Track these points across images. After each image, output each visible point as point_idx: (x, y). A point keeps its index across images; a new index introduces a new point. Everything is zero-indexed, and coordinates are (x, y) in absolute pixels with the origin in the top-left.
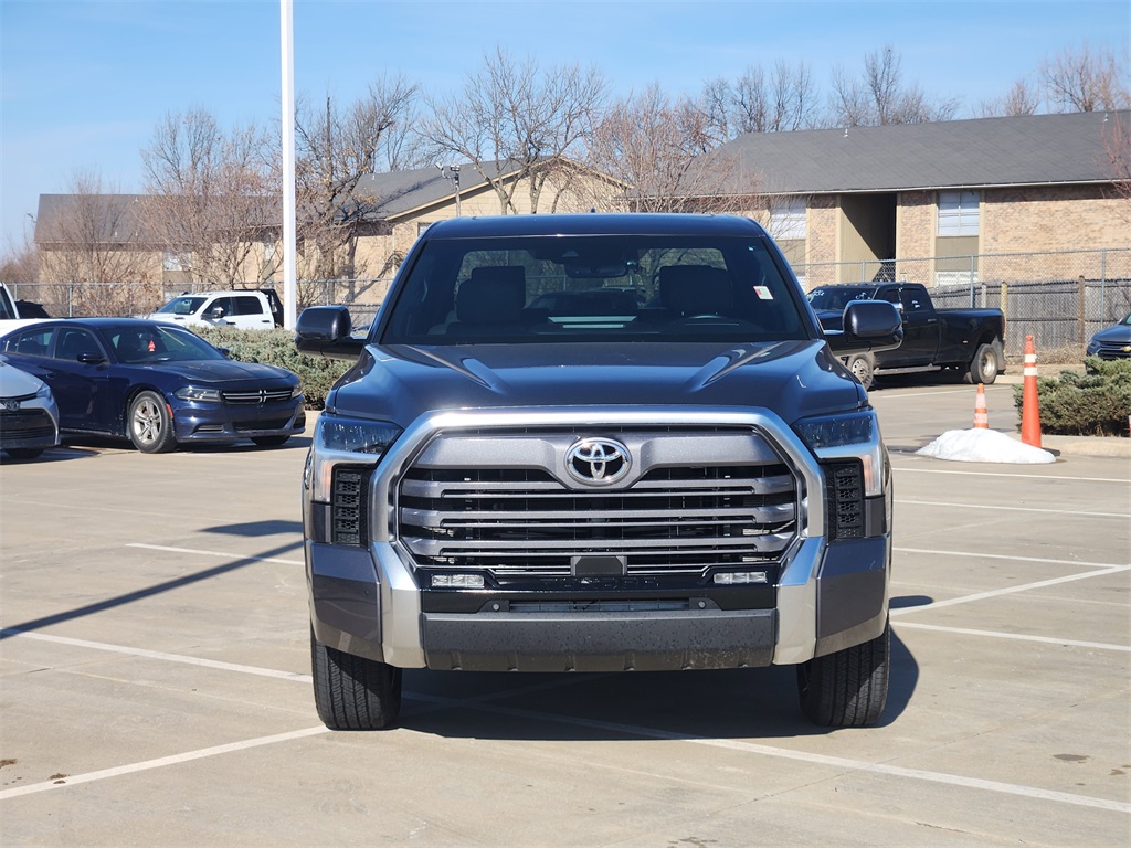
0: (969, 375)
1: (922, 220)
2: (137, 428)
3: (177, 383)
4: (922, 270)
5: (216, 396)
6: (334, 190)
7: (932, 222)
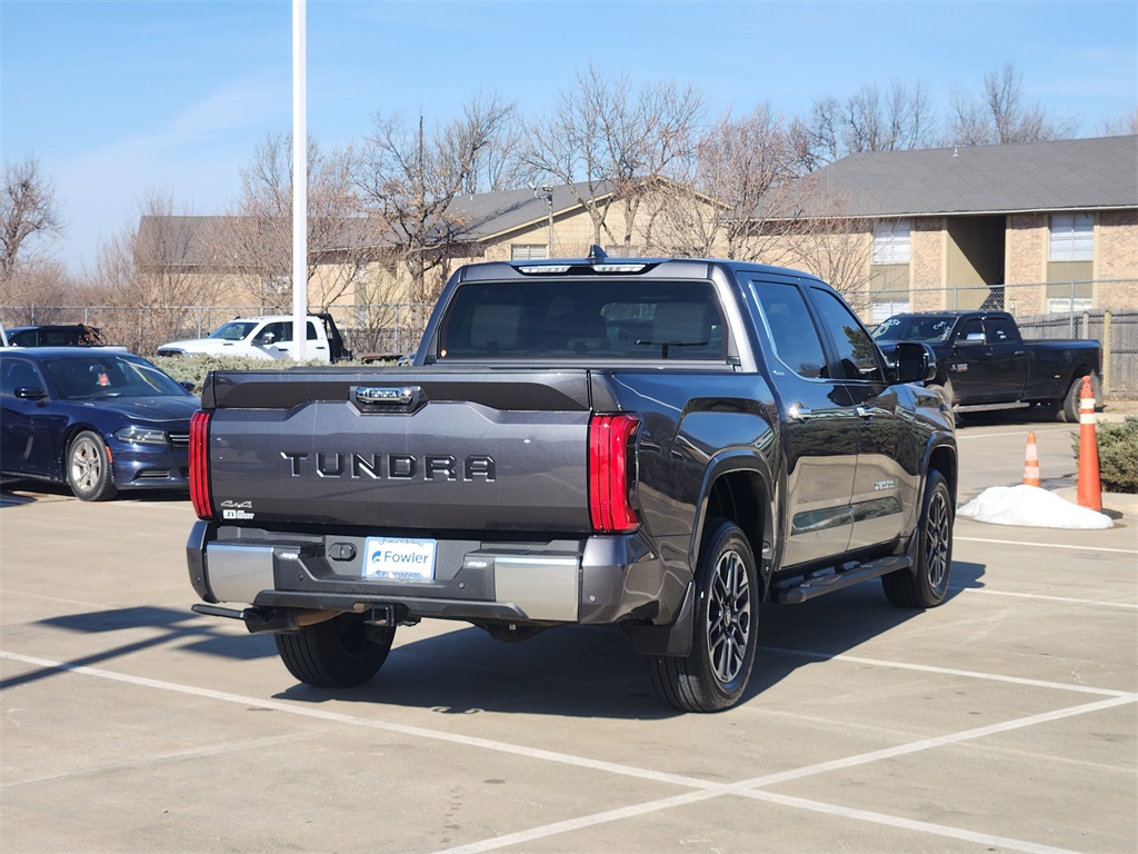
0: (1062, 413)
1: (1033, 244)
2: (76, 473)
3: (120, 423)
4: (1033, 297)
5: (161, 437)
6: (426, 211)
7: (1044, 246)
